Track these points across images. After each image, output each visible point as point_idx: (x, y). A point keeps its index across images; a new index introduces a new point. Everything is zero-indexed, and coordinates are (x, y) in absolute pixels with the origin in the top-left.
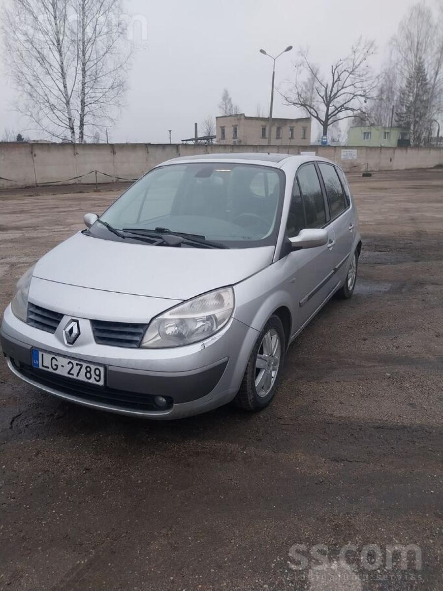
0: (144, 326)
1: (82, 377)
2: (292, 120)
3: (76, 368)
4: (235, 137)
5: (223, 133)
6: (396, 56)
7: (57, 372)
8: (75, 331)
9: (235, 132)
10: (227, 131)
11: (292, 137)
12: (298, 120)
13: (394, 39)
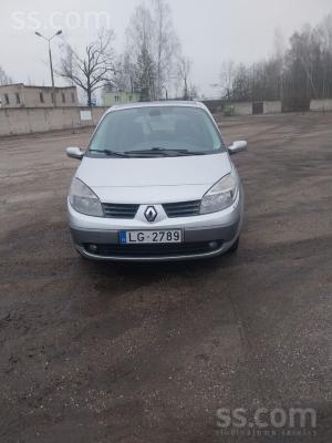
0: (199, 201)
1: (165, 241)
2: (62, 88)
3: (160, 236)
4: (18, 102)
5: (7, 99)
6: (132, 41)
7: (145, 242)
8: (154, 213)
9: (18, 98)
10: (10, 97)
11: (64, 101)
12: (66, 88)
13: (128, 29)
